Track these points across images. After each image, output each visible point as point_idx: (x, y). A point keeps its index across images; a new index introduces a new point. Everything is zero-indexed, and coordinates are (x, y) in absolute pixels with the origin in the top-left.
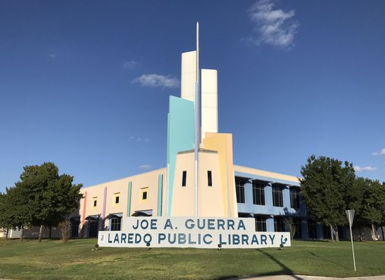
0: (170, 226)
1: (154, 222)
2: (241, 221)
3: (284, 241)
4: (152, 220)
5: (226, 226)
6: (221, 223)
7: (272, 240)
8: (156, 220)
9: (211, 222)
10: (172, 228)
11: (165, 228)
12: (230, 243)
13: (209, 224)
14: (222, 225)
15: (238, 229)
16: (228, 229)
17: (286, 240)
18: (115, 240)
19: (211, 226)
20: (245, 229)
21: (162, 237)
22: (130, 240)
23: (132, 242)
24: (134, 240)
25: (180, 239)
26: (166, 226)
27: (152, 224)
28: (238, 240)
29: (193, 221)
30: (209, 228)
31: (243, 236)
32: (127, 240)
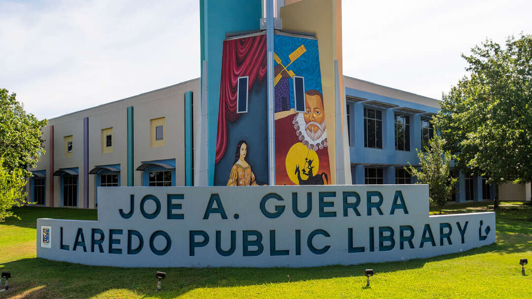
0: (221, 210)
1: (175, 201)
2: (399, 194)
3: (484, 234)
4: (170, 197)
5: (363, 207)
6: (352, 200)
7: (463, 232)
8: (181, 196)
9: (326, 199)
10: (224, 217)
11: (206, 217)
12: (372, 249)
13: (322, 204)
14: (355, 206)
15: (392, 212)
16: (369, 213)
17: (488, 229)
18: (77, 243)
19: (326, 209)
20: (406, 212)
21: (199, 239)
22: (115, 246)
23: (119, 251)
24: (123, 246)
25: (246, 243)
26: (209, 211)
27: (170, 207)
28: (391, 238)
29: (280, 198)
30: (323, 214)
31: (403, 229)
32: (105, 244)
